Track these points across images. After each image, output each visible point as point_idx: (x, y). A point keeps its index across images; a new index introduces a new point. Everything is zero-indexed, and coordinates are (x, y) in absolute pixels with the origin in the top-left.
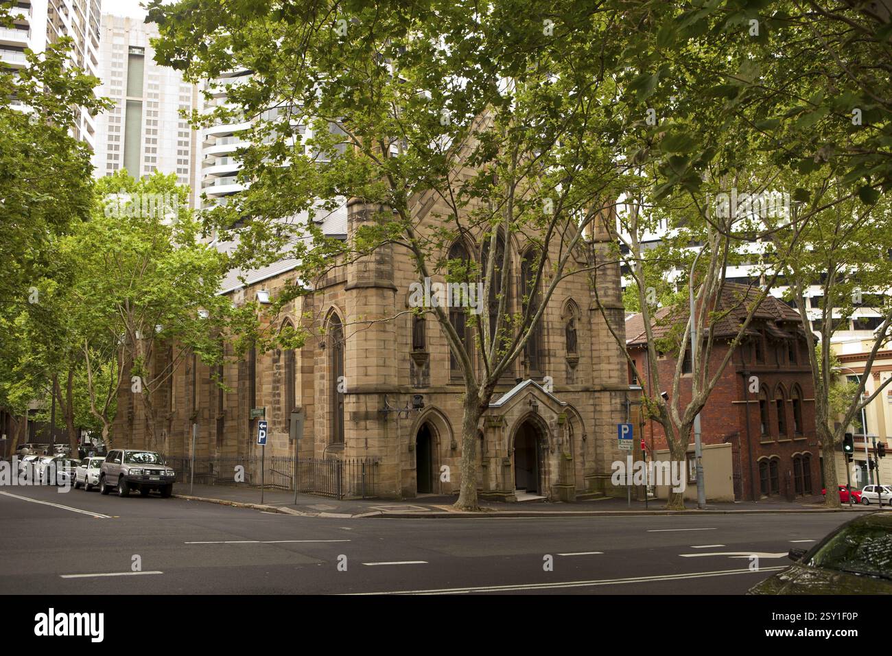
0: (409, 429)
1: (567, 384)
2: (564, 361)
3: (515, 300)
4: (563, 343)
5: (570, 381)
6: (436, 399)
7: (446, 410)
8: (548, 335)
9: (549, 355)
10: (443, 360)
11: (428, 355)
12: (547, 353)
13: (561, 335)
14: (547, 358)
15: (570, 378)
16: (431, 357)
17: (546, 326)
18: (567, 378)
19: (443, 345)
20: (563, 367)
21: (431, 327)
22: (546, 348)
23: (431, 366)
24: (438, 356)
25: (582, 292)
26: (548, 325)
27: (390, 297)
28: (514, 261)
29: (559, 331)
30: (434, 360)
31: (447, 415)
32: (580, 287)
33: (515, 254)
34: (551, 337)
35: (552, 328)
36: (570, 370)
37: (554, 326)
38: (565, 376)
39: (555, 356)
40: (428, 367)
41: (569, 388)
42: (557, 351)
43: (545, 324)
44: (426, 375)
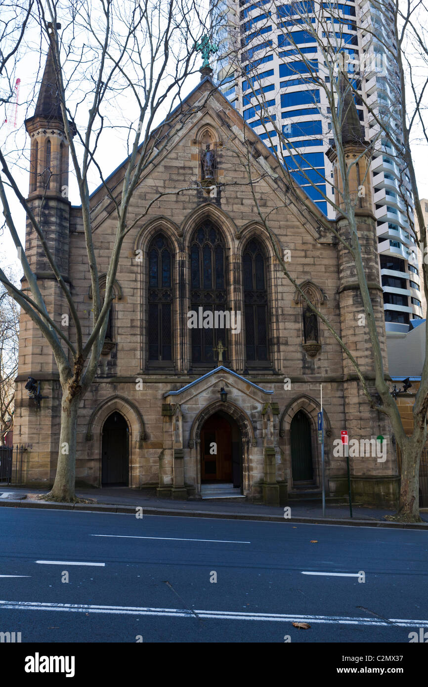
0: (88, 418)
1: (304, 374)
2: (300, 349)
3: (232, 287)
4: (298, 330)
5: (307, 371)
6: (123, 389)
7: (135, 400)
8: (277, 321)
9: (278, 343)
10: (135, 350)
11: (116, 344)
12: (275, 340)
13: (296, 321)
14: (276, 347)
15: (308, 368)
16: (120, 347)
17: (274, 313)
18: (304, 367)
19: (135, 335)
20: (299, 356)
21: (120, 317)
22: (275, 336)
23: (119, 355)
24: (127, 346)
25: (327, 274)
26: (277, 311)
27: (51, 288)
28: (231, 247)
29: (292, 318)
30: (123, 350)
31: (137, 404)
32: (323, 270)
33: (233, 240)
34: (281, 325)
35: (283, 314)
36: (308, 359)
37: (285, 312)
38: (301, 366)
39: (286, 344)
40: (115, 356)
41: (306, 377)
42: (289, 339)
43: (274, 310)
44: (113, 364)
